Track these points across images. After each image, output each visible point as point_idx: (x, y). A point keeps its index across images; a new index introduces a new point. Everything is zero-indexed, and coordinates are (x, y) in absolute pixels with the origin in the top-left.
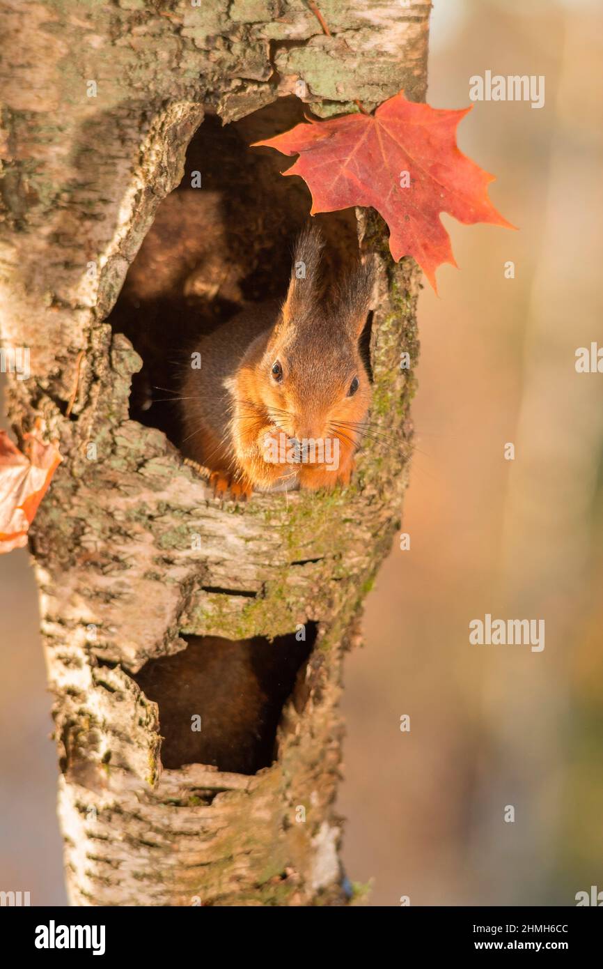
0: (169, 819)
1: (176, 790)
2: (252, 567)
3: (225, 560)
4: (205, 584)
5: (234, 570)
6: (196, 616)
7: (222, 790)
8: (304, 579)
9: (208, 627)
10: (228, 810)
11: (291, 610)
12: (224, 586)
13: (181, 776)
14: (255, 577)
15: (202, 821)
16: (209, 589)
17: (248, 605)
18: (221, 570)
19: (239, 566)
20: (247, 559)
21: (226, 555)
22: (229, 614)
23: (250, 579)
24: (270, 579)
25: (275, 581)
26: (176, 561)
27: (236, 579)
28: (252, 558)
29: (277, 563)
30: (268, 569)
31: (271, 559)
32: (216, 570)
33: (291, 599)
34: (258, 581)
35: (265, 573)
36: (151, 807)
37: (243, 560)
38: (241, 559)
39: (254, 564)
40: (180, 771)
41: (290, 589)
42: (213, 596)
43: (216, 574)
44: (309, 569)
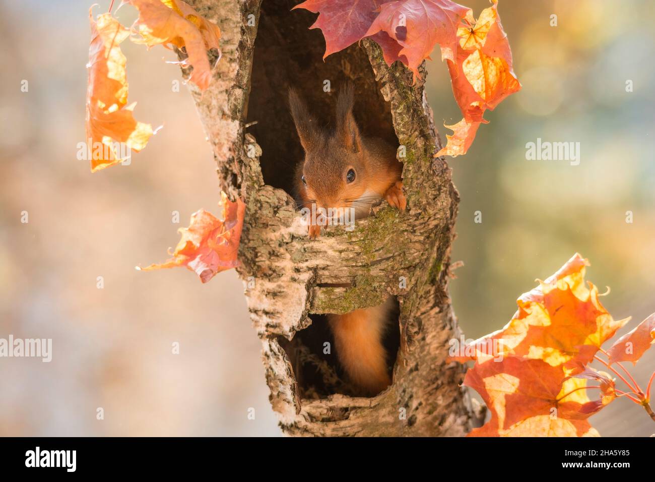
0: (324, 430)
1: (325, 411)
2: (345, 268)
3: (328, 266)
4: (318, 282)
5: (335, 272)
6: (316, 303)
7: (354, 408)
8: (381, 271)
9: (324, 309)
10: (360, 420)
11: (376, 291)
12: (330, 282)
13: (328, 402)
14: (348, 274)
15: (344, 429)
16: (320, 285)
17: (346, 292)
18: (326, 273)
19: (337, 269)
20: (342, 264)
21: (329, 263)
22: (335, 299)
23: (346, 276)
24: (358, 274)
25: (362, 275)
26: (301, 270)
27: (336, 277)
28: (344, 263)
29: (360, 264)
30: (356, 268)
31: (357, 262)
32: (323, 273)
33: (376, 284)
34: (351, 276)
35: (355, 271)
36: (312, 424)
37: (340, 265)
38: (338, 263)
39: (346, 266)
40: (326, 400)
41: (374, 278)
42: (324, 289)
43: (324, 275)
44: (383, 265)
